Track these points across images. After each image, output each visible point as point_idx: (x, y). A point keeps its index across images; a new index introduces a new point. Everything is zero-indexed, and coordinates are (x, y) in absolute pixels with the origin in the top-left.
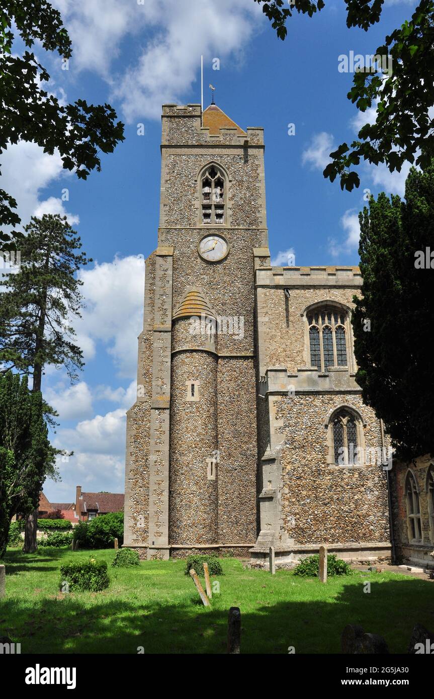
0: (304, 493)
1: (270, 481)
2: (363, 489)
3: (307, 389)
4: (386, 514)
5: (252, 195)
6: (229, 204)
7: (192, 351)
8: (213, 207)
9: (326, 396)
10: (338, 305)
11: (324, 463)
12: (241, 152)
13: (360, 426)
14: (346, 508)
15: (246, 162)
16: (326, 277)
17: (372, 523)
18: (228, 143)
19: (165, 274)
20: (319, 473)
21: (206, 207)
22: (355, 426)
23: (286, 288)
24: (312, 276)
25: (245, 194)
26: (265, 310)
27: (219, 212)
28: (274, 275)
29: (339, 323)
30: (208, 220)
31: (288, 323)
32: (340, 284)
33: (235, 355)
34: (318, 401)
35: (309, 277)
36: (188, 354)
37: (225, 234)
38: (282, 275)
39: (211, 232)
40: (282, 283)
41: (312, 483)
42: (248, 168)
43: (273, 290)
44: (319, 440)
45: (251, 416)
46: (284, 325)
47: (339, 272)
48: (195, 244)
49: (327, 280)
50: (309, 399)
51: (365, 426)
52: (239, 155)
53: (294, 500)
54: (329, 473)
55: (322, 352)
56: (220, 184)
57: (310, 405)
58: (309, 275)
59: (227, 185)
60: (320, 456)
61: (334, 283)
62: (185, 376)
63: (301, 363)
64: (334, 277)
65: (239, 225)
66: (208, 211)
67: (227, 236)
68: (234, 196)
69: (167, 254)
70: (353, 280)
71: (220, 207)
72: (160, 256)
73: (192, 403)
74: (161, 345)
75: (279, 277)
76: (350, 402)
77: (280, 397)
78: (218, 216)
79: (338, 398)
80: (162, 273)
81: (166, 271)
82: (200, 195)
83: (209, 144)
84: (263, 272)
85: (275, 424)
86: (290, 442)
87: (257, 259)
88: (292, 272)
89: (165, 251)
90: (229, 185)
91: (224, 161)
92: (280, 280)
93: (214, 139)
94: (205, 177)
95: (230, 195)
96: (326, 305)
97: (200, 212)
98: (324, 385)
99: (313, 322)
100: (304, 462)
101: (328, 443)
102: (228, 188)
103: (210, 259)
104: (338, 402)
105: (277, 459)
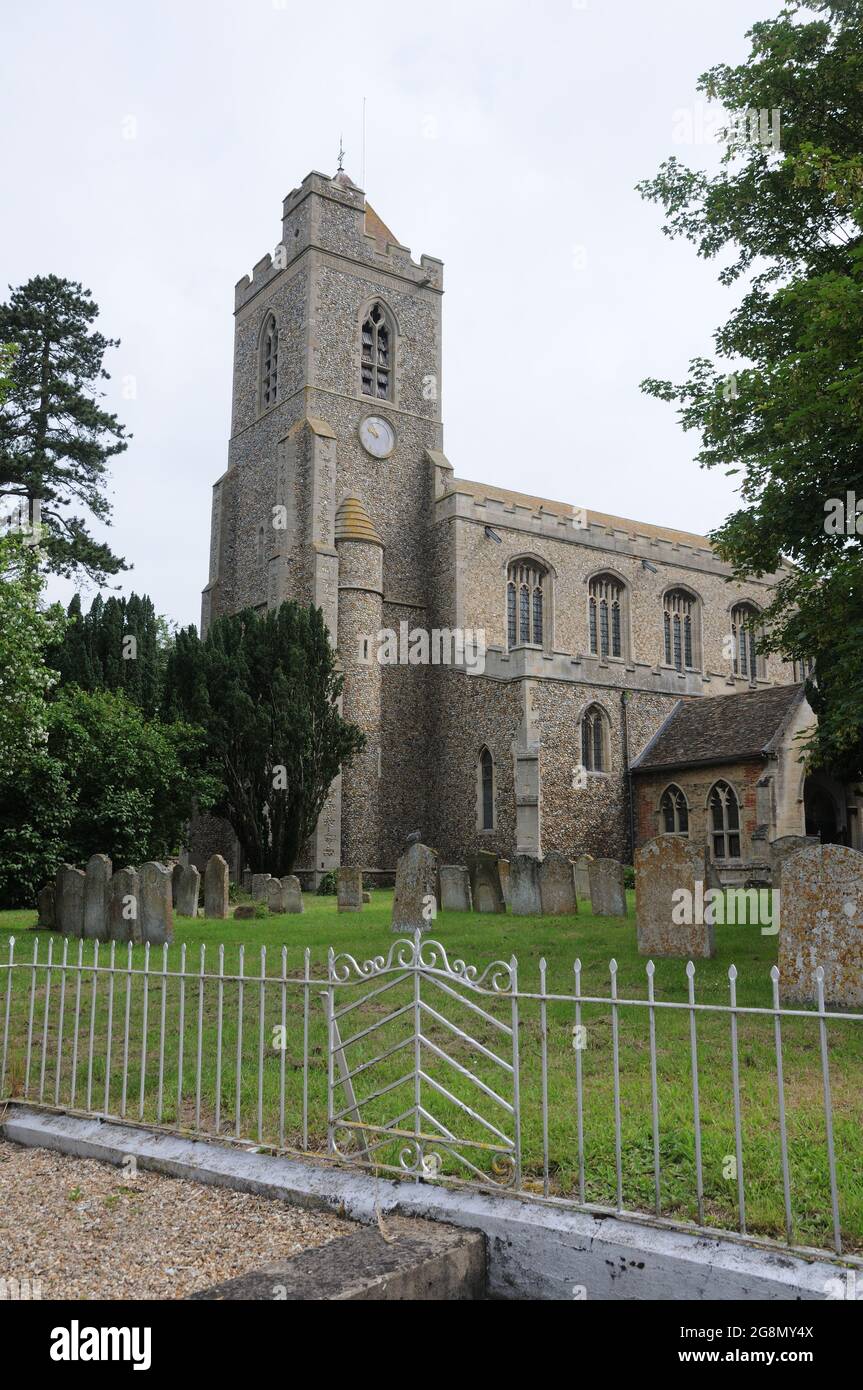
0: (557, 802)
1: (528, 787)
3: (562, 677)
4: (628, 833)
5: (426, 367)
6: (399, 373)
7: (366, 591)
8: (375, 370)
9: (579, 688)
10: (541, 561)
11: (575, 769)
12: (413, 291)
14: (593, 823)
15: (421, 310)
16: (530, 519)
17: (615, 843)
18: (398, 272)
19: (326, 467)
20: (570, 779)
21: (367, 367)
22: (601, 725)
23: (487, 526)
24: (517, 517)
25: (418, 362)
26: (463, 553)
27: (383, 379)
28: (477, 505)
30: (366, 387)
32: (544, 532)
33: (400, 602)
34: (571, 692)
35: (512, 516)
36: (361, 595)
37: (391, 417)
38: (485, 506)
39: (376, 411)
40: (484, 518)
41: (564, 791)
42: (422, 321)
43: (473, 526)
44: (570, 740)
46: (485, 577)
47: (544, 517)
48: (354, 424)
49: (532, 525)
50: (563, 688)
51: (611, 728)
52: (411, 297)
53: (548, 810)
54: (581, 781)
56: (384, 334)
57: (564, 697)
58: (513, 513)
59: (396, 340)
60: (572, 760)
61: (536, 530)
62: (356, 626)
63: (500, 632)
64: (539, 522)
65: (408, 409)
66: (369, 375)
67: (395, 423)
68: (404, 360)
69: (329, 435)
70: (557, 530)
71: (384, 372)
72: (320, 436)
73: (364, 667)
74: (326, 576)
75: (481, 508)
76: (600, 698)
77: (536, 683)
78: (382, 385)
79: (589, 692)
80: (323, 463)
81: (328, 461)
82: (361, 347)
83: (375, 266)
84: (464, 498)
85: (531, 716)
86: (546, 739)
87: (438, 470)
88: (494, 505)
89: (321, 428)
90: (398, 341)
91: (392, 299)
92: (482, 514)
93: (380, 259)
94: (366, 318)
95: (398, 358)
96: (529, 558)
97: (360, 373)
98: (577, 674)
99: (512, 578)
100: (557, 765)
101: (579, 745)
102: (397, 346)
103: (373, 453)
104: (589, 697)
105: (537, 759)
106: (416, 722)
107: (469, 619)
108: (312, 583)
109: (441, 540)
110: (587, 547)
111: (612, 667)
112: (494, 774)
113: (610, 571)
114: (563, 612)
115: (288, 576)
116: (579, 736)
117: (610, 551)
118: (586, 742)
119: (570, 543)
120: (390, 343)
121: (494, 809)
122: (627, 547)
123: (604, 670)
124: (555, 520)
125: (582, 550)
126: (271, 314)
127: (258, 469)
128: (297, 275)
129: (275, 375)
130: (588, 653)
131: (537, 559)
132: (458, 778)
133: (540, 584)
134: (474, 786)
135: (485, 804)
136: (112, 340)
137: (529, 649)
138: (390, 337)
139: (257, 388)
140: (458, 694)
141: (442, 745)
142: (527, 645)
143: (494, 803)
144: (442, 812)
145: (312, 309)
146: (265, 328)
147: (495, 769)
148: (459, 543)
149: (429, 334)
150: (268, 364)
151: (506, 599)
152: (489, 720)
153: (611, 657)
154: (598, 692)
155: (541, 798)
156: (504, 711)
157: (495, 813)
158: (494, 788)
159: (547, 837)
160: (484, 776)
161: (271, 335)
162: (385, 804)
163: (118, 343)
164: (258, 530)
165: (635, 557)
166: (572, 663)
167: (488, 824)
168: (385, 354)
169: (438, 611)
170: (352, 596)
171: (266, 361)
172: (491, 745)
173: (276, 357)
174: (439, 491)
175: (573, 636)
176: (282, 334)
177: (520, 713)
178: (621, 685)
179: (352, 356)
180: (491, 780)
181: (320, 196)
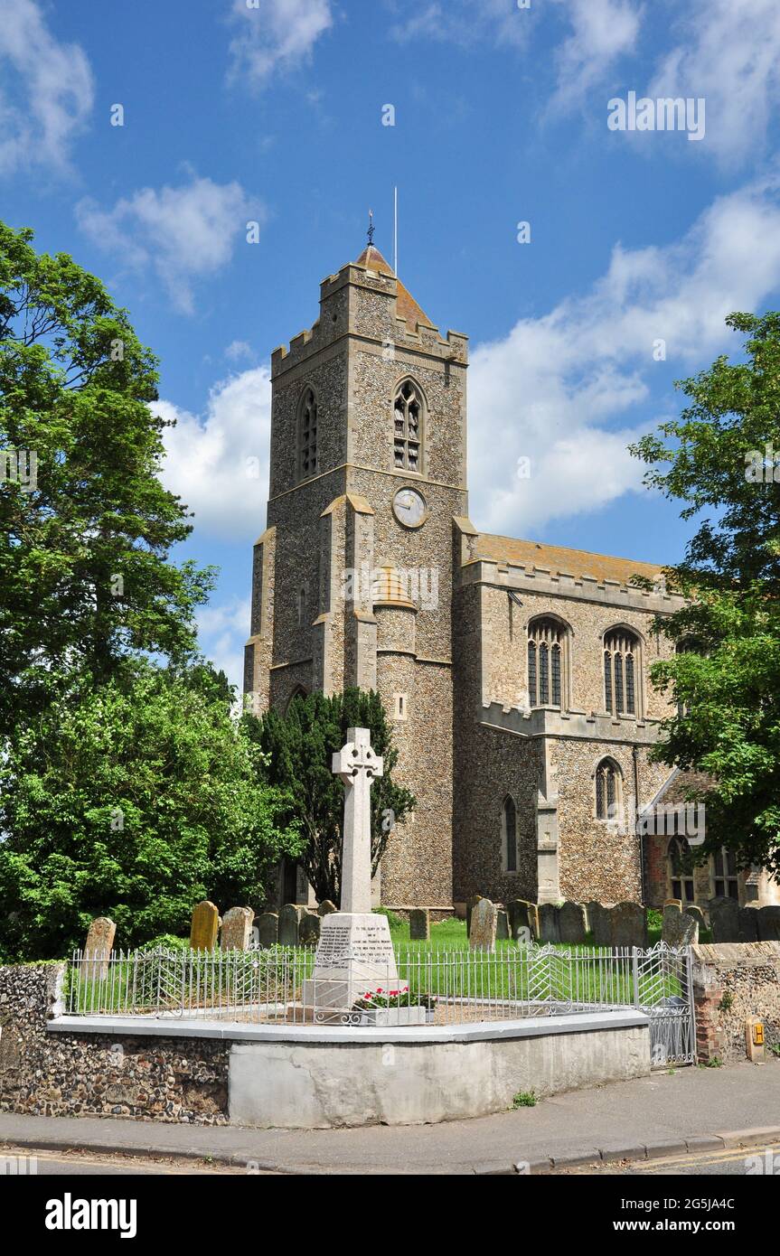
0: (574, 847)
1: (548, 833)
2: (620, 847)
3: (578, 734)
4: (639, 875)
5: (453, 438)
6: (427, 445)
7: (401, 654)
8: (406, 444)
9: (593, 744)
10: (559, 620)
11: (590, 817)
12: (440, 367)
13: (618, 778)
14: (607, 867)
15: (447, 384)
16: (549, 581)
17: (627, 885)
18: (426, 351)
19: (365, 540)
20: (586, 827)
21: (399, 442)
22: (613, 777)
23: (510, 590)
24: (536, 579)
25: (445, 434)
26: (488, 616)
27: (414, 452)
28: (500, 571)
29: (555, 642)
30: (399, 462)
31: (511, 637)
32: (562, 593)
33: (430, 660)
34: (586, 748)
35: (533, 579)
36: (396, 657)
37: (422, 488)
38: (507, 572)
39: (408, 483)
40: (506, 583)
41: (580, 837)
42: (449, 395)
43: (497, 591)
44: (586, 791)
45: (446, 741)
46: (508, 637)
47: (562, 578)
48: (389, 498)
49: (551, 586)
50: (579, 745)
51: (623, 780)
52: (439, 373)
53: (565, 855)
54: (596, 828)
55: (550, 677)
56: (414, 409)
57: (579, 752)
58: (534, 577)
59: (425, 415)
60: (587, 809)
61: (554, 591)
62: (392, 685)
64: (556, 583)
65: (437, 479)
66: (401, 449)
67: (425, 493)
68: (433, 434)
69: (367, 512)
70: (574, 590)
71: (414, 445)
72: (360, 513)
73: (400, 723)
74: (366, 641)
75: (503, 574)
76: (612, 753)
77: (555, 740)
78: (413, 459)
79: (602, 747)
80: (363, 538)
81: (366, 535)
82: (393, 425)
83: (405, 346)
84: (488, 565)
85: (550, 770)
86: (563, 791)
87: (464, 537)
88: (516, 571)
89: (360, 504)
90: (427, 416)
91: (422, 377)
92: (505, 580)
93: (411, 339)
94: (397, 396)
95: (427, 432)
96: (547, 617)
97: (393, 448)
98: (591, 732)
99: (531, 636)
100: (574, 814)
101: (594, 795)
102: (426, 421)
103: (405, 523)
104: (603, 752)
105: (555, 810)
106: (444, 770)
107: (494, 677)
108: (353, 646)
109: (467, 603)
110: (602, 604)
111: (623, 723)
112: (517, 821)
113: (624, 626)
114: (579, 667)
115: (332, 640)
116: (594, 787)
117: (624, 607)
118: (599, 793)
119: (586, 601)
120: (420, 417)
121: (517, 852)
122: (641, 603)
123: (616, 726)
124: (572, 580)
125: (597, 607)
126: (309, 389)
127: (298, 534)
128: (336, 358)
129: (314, 448)
130: (603, 711)
131: (556, 618)
132: (484, 823)
133: (558, 641)
134: (498, 831)
135: (509, 848)
136: (169, 421)
137: (548, 710)
138: (420, 412)
139: (296, 456)
140: (483, 746)
141: (468, 792)
142: (546, 707)
143: (518, 848)
144: (469, 854)
145: (350, 393)
146: (304, 401)
147: (518, 818)
148: (484, 608)
149: (455, 407)
150: (307, 435)
151: (527, 656)
152: (513, 772)
153: (625, 715)
154: (611, 747)
155: (560, 844)
156: (526, 764)
157: (518, 856)
158: (518, 834)
159: (565, 879)
160: (508, 823)
161: (309, 408)
162: (417, 846)
163: (175, 422)
164: (299, 592)
165: (648, 611)
166: (588, 721)
167: (512, 866)
168: (415, 428)
169: (465, 669)
170: (388, 658)
171: (304, 431)
172: (514, 795)
173: (315, 430)
174: (465, 558)
175: (589, 689)
176: (321, 410)
177: (541, 768)
178: (632, 740)
179: (386, 434)
180: (514, 826)
181: (356, 286)
